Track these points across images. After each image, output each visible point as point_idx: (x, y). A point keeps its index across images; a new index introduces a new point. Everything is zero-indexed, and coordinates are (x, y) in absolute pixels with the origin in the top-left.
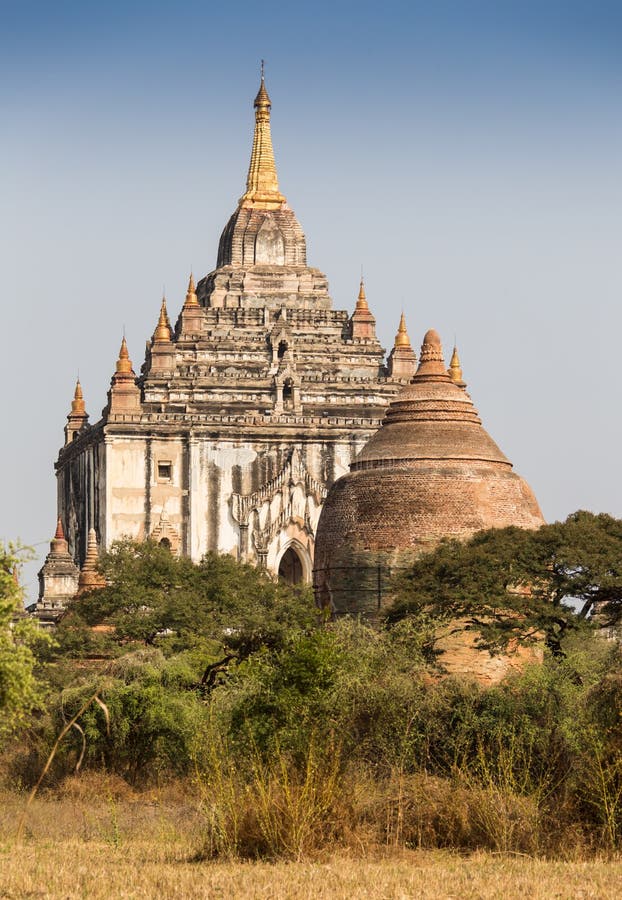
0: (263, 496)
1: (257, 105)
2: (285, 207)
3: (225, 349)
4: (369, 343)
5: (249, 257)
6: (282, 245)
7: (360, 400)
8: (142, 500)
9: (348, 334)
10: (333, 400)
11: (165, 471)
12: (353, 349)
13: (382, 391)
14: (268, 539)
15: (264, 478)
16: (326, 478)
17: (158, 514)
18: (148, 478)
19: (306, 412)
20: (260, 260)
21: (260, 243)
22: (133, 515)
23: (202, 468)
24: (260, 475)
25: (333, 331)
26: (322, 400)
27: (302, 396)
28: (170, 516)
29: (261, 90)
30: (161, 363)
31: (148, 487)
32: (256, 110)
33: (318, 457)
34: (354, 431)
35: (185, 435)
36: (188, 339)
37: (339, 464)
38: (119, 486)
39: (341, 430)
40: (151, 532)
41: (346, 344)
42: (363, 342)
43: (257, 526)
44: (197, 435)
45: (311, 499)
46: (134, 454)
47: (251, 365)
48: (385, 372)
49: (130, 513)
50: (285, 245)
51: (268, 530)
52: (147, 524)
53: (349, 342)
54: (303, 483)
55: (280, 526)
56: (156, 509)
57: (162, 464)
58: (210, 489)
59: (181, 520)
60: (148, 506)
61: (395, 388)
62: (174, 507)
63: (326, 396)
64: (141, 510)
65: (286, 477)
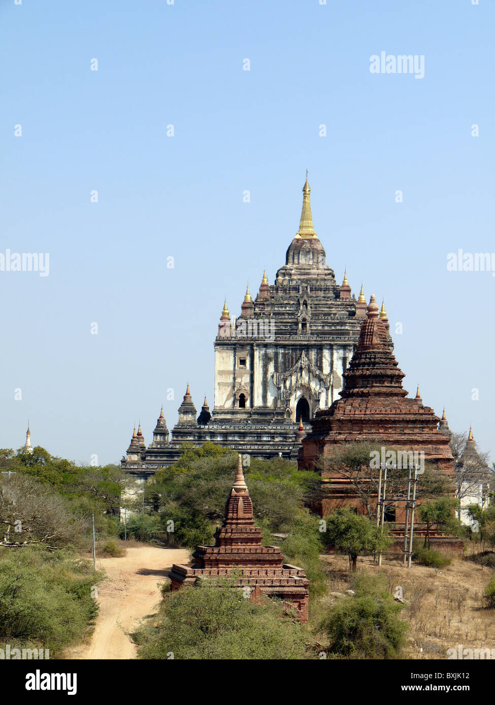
0: (287, 374)
1: (304, 190)
2: (315, 237)
3: (278, 305)
4: (348, 300)
5: (296, 261)
6: (312, 255)
7: (338, 328)
8: (232, 376)
9: (337, 296)
10: (326, 328)
11: (243, 362)
12: (339, 303)
13: (349, 323)
14: (291, 394)
15: (289, 365)
16: (319, 365)
17: (239, 383)
18: (235, 366)
19: (312, 334)
20: (301, 262)
21: (302, 255)
22: (227, 383)
23: (260, 360)
24: (287, 364)
25: (331, 294)
26: (320, 328)
27: (311, 326)
28: (245, 383)
29: (306, 183)
30: (246, 312)
31: (234, 370)
32: (303, 193)
33: (315, 355)
34: (332, 343)
35: (252, 345)
36: (261, 300)
37: (325, 357)
38: (222, 369)
39: (326, 342)
40: (236, 390)
41: (336, 301)
42: (344, 300)
43: (285, 387)
44: (258, 345)
45: (311, 374)
46: (228, 355)
47: (290, 312)
48: (352, 314)
49: (226, 382)
50: (313, 255)
51: (290, 389)
52: (234, 387)
53: (338, 300)
54: (307, 367)
55: (296, 387)
56: (238, 380)
57: (241, 359)
58: (263, 371)
59: (250, 385)
60: (234, 379)
61: (356, 321)
62: (246, 379)
63: (323, 326)
64: (231, 380)
65: (299, 365)
